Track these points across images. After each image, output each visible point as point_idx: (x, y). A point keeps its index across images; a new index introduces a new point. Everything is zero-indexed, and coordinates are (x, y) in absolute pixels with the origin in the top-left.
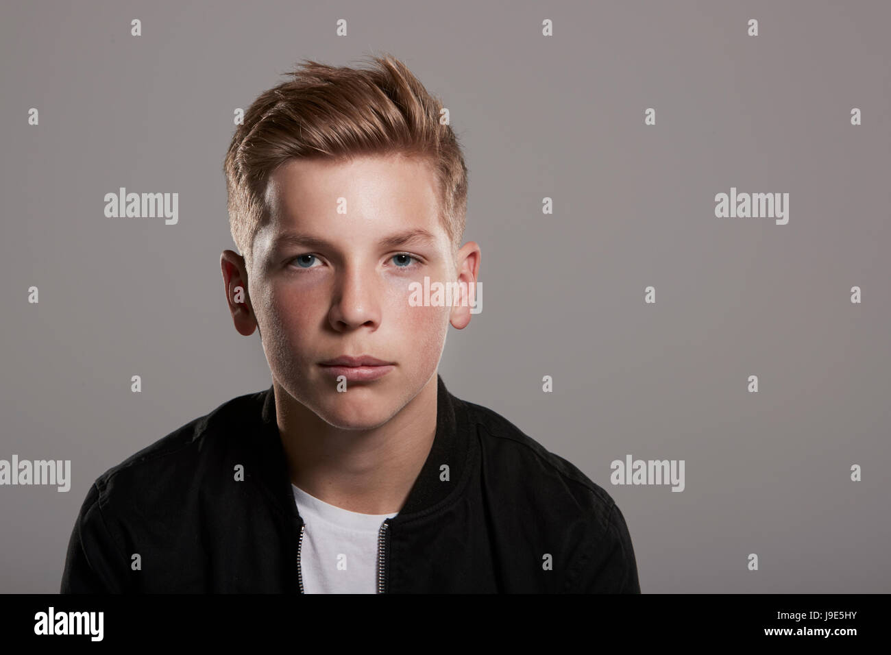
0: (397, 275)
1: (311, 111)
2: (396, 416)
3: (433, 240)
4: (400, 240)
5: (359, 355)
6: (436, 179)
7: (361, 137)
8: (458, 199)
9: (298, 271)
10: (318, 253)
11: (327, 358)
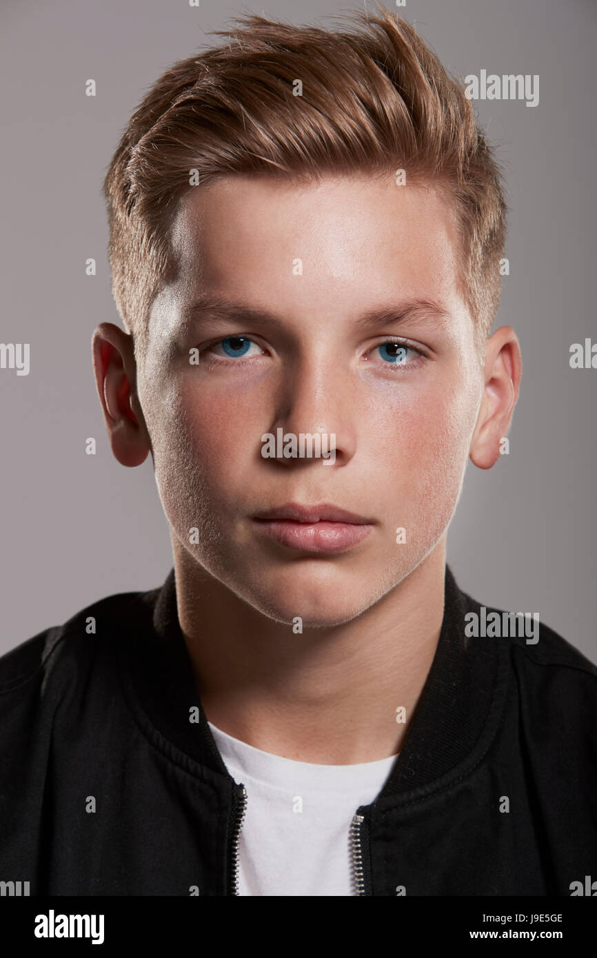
0: (387, 377)
1: (256, 94)
2: (374, 609)
3: (445, 318)
4: (390, 317)
5: (317, 503)
6: (454, 219)
7: (333, 141)
8: (489, 254)
9: (221, 363)
10: (258, 336)
11: (265, 506)
